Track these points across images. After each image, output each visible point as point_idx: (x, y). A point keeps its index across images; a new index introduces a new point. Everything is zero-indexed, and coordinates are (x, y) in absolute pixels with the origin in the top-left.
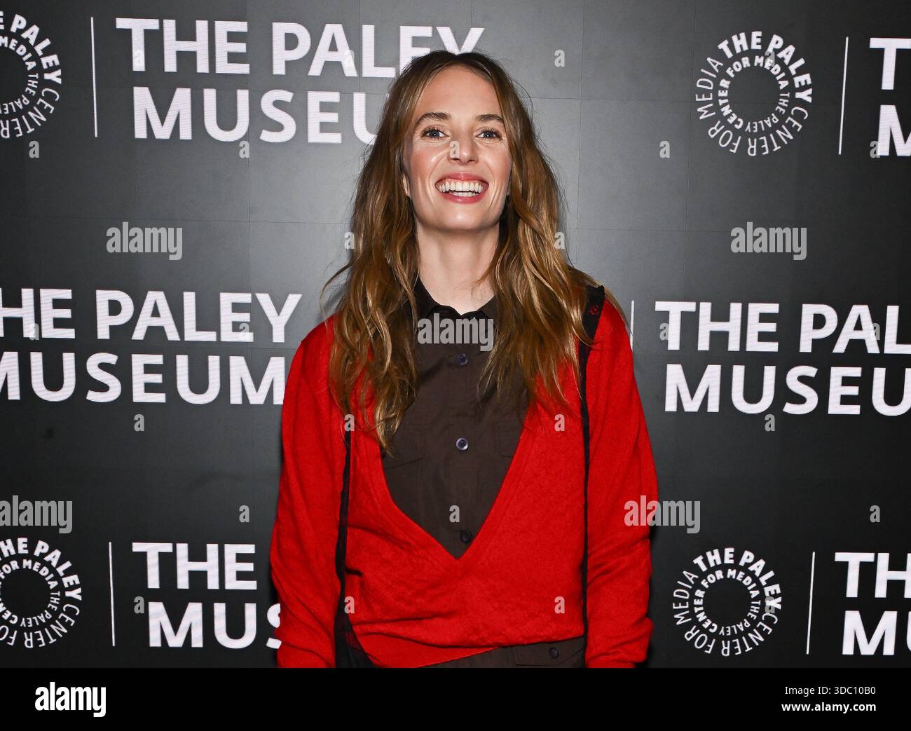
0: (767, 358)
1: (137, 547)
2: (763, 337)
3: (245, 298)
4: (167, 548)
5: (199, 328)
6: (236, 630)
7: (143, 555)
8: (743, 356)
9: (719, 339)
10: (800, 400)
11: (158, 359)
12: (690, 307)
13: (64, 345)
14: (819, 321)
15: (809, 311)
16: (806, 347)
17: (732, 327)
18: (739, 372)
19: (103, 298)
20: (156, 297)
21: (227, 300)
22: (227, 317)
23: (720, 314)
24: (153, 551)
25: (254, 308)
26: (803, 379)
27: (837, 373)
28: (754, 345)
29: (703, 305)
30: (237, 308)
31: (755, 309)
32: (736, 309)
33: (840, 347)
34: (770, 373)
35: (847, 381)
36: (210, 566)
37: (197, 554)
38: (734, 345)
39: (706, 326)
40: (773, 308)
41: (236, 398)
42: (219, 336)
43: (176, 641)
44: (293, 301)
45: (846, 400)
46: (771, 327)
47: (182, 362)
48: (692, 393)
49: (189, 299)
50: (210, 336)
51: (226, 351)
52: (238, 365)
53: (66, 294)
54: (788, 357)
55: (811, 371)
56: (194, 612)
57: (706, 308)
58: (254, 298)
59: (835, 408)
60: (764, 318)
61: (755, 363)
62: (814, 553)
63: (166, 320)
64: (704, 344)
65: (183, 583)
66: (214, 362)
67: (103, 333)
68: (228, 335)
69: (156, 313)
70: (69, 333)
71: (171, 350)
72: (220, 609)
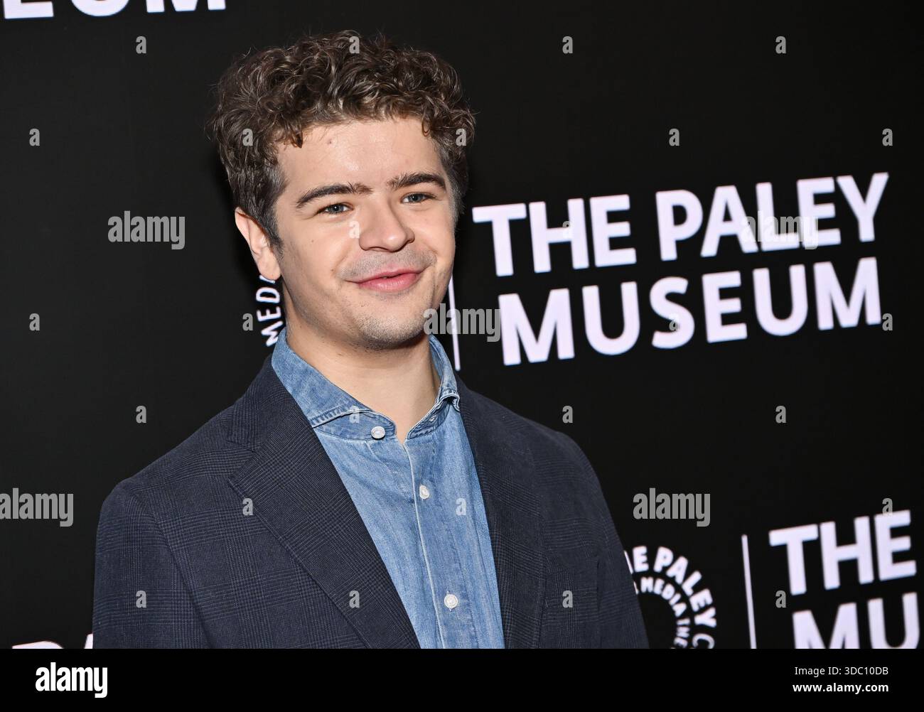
0: (622, 273)
2: (616, 243)
8: (594, 274)
9: (560, 253)
12: (518, 211)
14: (680, 215)
15: (666, 201)
16: (668, 252)
18: (591, 295)
23: (557, 218)
26: (672, 297)
27: (711, 284)
28: (607, 257)
29: (533, 206)
31: (602, 205)
32: (576, 207)
33: (710, 248)
34: (629, 291)
35: (725, 293)
38: (580, 260)
39: (542, 238)
40: (623, 202)
45: (727, 319)
46: (623, 229)
48: (536, 333)
54: (649, 269)
55: (679, 285)
57: (538, 211)
59: (717, 333)
60: (613, 217)
61: (609, 280)
62: (745, 539)
64: (542, 263)
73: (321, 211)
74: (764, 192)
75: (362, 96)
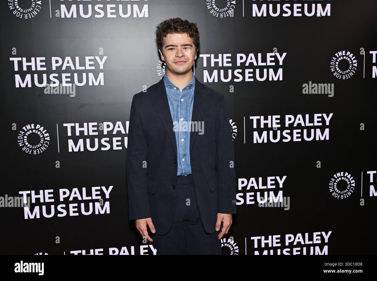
0: (229, 68)
1: (65, 125)
2: (228, 62)
3: (92, 58)
4: (73, 125)
5: (80, 66)
6: (92, 146)
7: (67, 127)
8: (223, 68)
9: (216, 63)
10: (238, 78)
11: (69, 75)
12: (209, 55)
13: (44, 72)
14: (241, 58)
15: (239, 55)
16: (238, 64)
17: (220, 60)
18: (222, 72)
19: (54, 59)
20: (68, 58)
21: (87, 58)
22: (88, 63)
23: (216, 57)
24: (69, 126)
25: (95, 60)
26: (238, 73)
27: (247, 71)
28: (225, 65)
30: (90, 60)
31: (225, 55)
32: (220, 55)
33: (247, 64)
34: (230, 71)
35: (249, 73)
36: (85, 129)
37: (81, 126)
38: (220, 65)
39: (213, 60)
40: (230, 55)
41: (90, 84)
42: (85, 68)
43: (76, 150)
44: (105, 58)
45: (250, 77)
46: (229, 60)
47: (76, 75)
48: (211, 77)
49: (77, 59)
50: (83, 68)
51: (87, 72)
52: (91, 75)
53: (44, 58)
54: (234, 67)
55: (240, 71)
56: (81, 141)
57: (213, 56)
58: (95, 58)
59: (247, 80)
60: (227, 58)
61: (226, 69)
63: (71, 64)
64: (213, 65)
65: (78, 134)
66: (84, 75)
67: (54, 68)
68: (88, 68)
69: (68, 62)
70: (45, 69)
71: (72, 72)
72: (88, 141)
73: (169, 49)
74: (260, 55)
75: (177, 29)
